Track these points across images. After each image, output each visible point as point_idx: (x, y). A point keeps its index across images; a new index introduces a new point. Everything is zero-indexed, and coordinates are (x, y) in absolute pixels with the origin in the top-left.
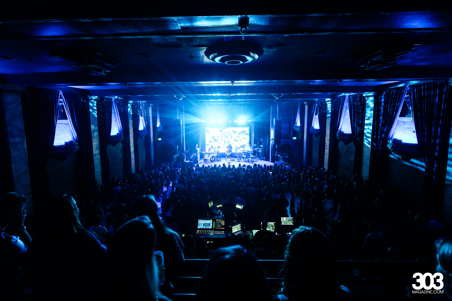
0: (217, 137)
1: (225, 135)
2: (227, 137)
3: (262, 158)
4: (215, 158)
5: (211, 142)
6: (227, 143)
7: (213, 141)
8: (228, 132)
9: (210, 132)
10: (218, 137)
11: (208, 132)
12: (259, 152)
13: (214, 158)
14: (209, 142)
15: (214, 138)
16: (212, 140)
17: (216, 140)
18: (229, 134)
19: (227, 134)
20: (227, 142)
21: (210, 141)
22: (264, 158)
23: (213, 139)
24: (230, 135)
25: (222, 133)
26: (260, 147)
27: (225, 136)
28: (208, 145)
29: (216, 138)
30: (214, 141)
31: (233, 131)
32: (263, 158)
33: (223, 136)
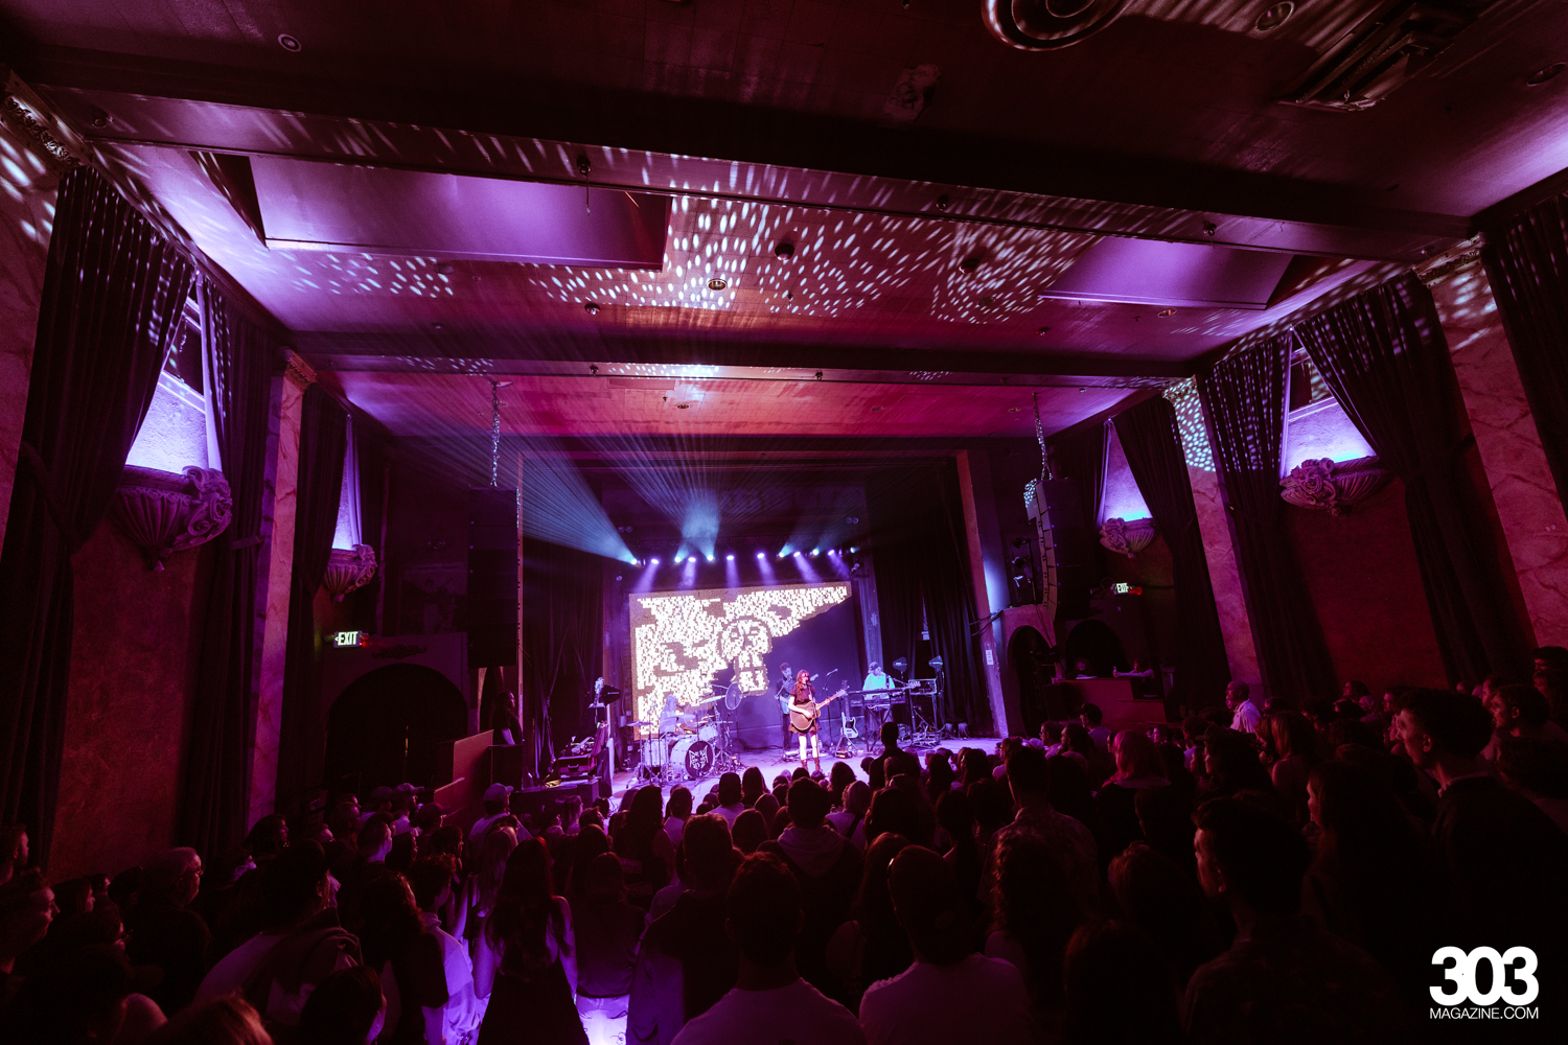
0: (695, 645)
1: (736, 630)
2: (747, 642)
3: (949, 726)
4: (710, 753)
5: (665, 673)
6: (750, 674)
7: (675, 667)
8: (749, 614)
9: (655, 622)
10: (703, 643)
11: (648, 618)
12: (929, 697)
13: (704, 753)
14: (654, 678)
15: (677, 648)
16: (670, 663)
17: (691, 664)
18: (756, 624)
19: (745, 626)
20: (748, 665)
21: (658, 672)
22: (962, 726)
23: (673, 657)
24: (763, 629)
25: (722, 619)
26: (931, 673)
27: (735, 635)
28: (648, 690)
29: (689, 652)
30: (682, 667)
31: (773, 608)
32: (955, 726)
33: (726, 635)
